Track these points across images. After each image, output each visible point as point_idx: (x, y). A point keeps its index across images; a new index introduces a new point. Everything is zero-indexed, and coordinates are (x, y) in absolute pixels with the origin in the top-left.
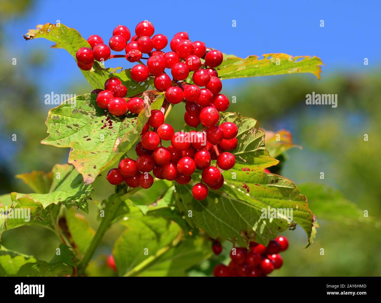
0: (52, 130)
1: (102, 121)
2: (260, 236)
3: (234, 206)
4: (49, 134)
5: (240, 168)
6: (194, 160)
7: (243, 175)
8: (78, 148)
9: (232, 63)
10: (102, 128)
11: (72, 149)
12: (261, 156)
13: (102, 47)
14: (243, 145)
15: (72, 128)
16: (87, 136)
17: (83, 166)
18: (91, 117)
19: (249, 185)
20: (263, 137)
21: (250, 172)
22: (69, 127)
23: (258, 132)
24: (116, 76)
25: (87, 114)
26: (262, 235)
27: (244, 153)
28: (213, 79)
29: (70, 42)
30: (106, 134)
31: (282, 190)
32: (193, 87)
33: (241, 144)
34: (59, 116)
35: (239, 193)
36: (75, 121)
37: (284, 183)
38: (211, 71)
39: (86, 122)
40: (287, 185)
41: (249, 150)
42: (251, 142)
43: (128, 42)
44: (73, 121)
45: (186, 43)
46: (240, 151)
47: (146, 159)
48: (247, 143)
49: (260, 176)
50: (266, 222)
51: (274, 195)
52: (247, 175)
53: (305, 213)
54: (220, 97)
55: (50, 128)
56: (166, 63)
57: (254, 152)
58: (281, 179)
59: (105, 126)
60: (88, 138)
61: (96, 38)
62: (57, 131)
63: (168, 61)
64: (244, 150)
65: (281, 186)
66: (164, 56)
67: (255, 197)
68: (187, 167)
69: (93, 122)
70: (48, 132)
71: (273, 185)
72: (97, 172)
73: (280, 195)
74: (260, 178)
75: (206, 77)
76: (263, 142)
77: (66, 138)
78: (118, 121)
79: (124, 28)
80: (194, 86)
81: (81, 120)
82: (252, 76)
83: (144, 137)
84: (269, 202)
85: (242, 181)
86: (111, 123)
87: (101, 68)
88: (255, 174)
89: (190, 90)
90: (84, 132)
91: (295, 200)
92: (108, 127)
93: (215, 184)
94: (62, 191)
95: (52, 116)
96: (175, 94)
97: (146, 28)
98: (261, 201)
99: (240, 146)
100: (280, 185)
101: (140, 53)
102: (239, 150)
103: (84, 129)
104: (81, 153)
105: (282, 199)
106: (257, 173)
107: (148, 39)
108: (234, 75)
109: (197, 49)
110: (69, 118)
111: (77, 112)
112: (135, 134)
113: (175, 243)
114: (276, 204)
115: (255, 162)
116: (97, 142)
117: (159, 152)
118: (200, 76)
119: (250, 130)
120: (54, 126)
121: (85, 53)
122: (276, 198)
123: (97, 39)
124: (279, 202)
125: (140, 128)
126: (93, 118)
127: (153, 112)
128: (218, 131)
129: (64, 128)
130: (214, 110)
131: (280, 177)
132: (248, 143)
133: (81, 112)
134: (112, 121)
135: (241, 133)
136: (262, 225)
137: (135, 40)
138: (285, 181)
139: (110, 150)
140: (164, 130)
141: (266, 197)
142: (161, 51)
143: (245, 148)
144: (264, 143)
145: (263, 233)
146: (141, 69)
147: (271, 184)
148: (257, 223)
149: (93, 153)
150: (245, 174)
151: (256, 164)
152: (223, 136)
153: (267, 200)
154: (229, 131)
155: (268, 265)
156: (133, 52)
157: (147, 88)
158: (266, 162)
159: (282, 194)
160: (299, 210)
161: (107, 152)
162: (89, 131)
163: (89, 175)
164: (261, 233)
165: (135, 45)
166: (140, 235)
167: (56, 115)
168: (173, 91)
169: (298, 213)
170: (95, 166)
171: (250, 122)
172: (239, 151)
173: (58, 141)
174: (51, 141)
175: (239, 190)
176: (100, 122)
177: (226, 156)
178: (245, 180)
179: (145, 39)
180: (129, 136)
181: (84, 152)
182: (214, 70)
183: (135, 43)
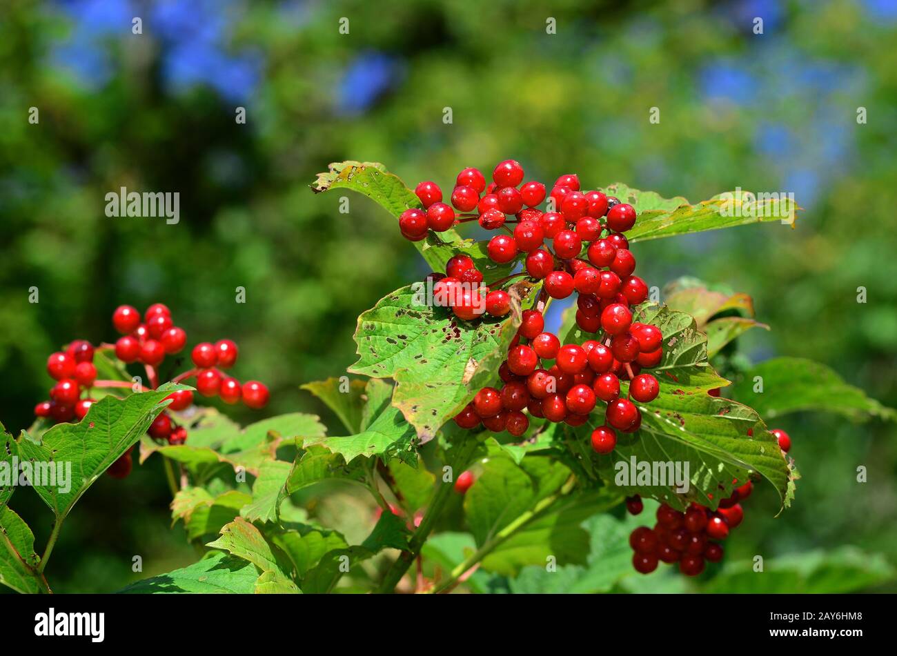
0: (364, 348)
1: (444, 330)
2: (705, 494)
3: (660, 446)
4: (359, 356)
5: (667, 390)
6: (592, 388)
7: (674, 400)
8: (409, 381)
9: (651, 218)
10: (444, 342)
11: (398, 384)
12: (701, 374)
13: (441, 210)
14: (672, 355)
15: (395, 343)
16: (421, 356)
17: (415, 411)
18: (426, 321)
19: (684, 415)
20: (704, 345)
21: (686, 396)
22: (390, 341)
23: (695, 334)
24: (464, 253)
25: (419, 317)
26: (707, 492)
27: (675, 368)
28: (621, 254)
29: (388, 194)
30: (450, 351)
31: (737, 424)
32: (588, 272)
33: (668, 353)
34: (376, 323)
35: (668, 425)
36: (401, 329)
37: (741, 413)
38: (617, 238)
39: (419, 331)
40: (745, 417)
41: (682, 364)
42: (685, 351)
43: (483, 195)
44: (397, 329)
45: (575, 197)
46: (667, 365)
47: (515, 390)
48: (678, 353)
49: (701, 402)
50: (713, 471)
51: (725, 432)
52: (679, 400)
53: (775, 460)
54: (633, 282)
55: (362, 345)
56: (545, 231)
57: (690, 367)
58: (736, 407)
59: (449, 338)
60: (422, 358)
61: (429, 187)
62: (371, 349)
63: (547, 228)
64: (674, 363)
65: (736, 418)
66: (541, 219)
67: (694, 433)
68: (582, 400)
69: (430, 331)
70: (357, 353)
71: (722, 416)
72: (438, 422)
73: (735, 432)
74: (700, 404)
75: (609, 253)
76: (705, 353)
77: (387, 361)
78: (470, 329)
79: (474, 171)
80: (590, 269)
81: (409, 327)
82: (683, 233)
83: (513, 355)
84: (717, 441)
85: (673, 410)
86: (457, 331)
87: (440, 242)
88: (693, 398)
89: (585, 276)
90: (415, 348)
91: (759, 440)
92: (453, 339)
93: (628, 427)
94: (377, 432)
95: (364, 324)
96: (560, 283)
97: (509, 171)
98: (703, 438)
99: (668, 356)
100: (733, 415)
101: (502, 215)
102: (666, 362)
103: (415, 343)
104: (412, 388)
105: (738, 437)
106: (696, 398)
107: (515, 192)
108: (656, 233)
109: (594, 204)
110: (391, 325)
111: (404, 313)
112: (498, 359)
113: (566, 489)
114: (728, 445)
115: (691, 383)
116: (436, 365)
117: (536, 378)
118: (600, 250)
119: (684, 331)
120: (367, 341)
121: (414, 219)
122: (727, 435)
123: (431, 189)
124: (733, 442)
125: (505, 347)
126: (429, 323)
127: (526, 315)
128: (630, 343)
129: (383, 344)
130: (622, 308)
131: (733, 403)
132: (680, 352)
133: (410, 313)
134: (459, 328)
135: (668, 336)
136: (707, 476)
137: (494, 192)
138: (742, 409)
139: (457, 381)
140: (544, 343)
141: (711, 434)
142: (535, 210)
143: (675, 360)
144: (706, 356)
145: (708, 490)
146: (504, 243)
147: (720, 414)
148: (697, 473)
149: (430, 387)
150: (676, 399)
151: (693, 385)
152: (638, 348)
153: (714, 438)
154: (648, 339)
155: (718, 526)
156: (491, 215)
157: (515, 266)
158: (710, 383)
159: (737, 429)
160: (765, 454)
161: (453, 384)
162: (424, 346)
163: (426, 427)
164: (705, 489)
165: (493, 200)
166: (506, 480)
167: (369, 323)
168: (557, 278)
169: (765, 460)
170: (435, 411)
171: (682, 319)
172: (665, 364)
173: (374, 367)
174: (362, 367)
175: (668, 421)
176: (440, 331)
177: (643, 381)
178: (678, 407)
179: (509, 192)
180: (488, 362)
181: (416, 386)
182: (621, 236)
183: (493, 197)
